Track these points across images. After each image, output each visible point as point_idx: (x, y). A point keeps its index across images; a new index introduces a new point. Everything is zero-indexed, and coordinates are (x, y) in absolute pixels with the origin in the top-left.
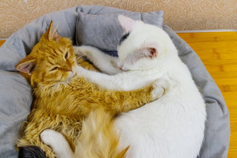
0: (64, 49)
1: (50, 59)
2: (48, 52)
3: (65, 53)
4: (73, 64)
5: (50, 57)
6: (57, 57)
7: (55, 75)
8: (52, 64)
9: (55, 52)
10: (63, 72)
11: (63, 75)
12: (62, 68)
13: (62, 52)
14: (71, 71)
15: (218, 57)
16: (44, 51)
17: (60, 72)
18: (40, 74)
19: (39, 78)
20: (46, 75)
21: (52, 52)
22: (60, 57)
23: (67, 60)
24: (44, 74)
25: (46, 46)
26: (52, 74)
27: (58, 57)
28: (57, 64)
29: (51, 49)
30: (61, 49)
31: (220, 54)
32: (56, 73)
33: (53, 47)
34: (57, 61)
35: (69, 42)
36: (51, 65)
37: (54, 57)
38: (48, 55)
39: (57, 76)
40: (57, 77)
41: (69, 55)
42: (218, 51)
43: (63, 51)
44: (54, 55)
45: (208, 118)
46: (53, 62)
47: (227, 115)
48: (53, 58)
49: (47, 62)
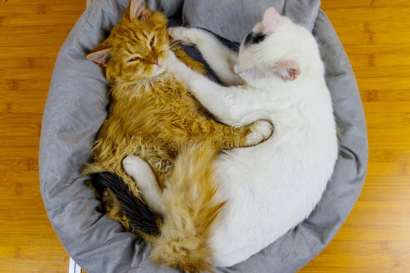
0: (149, 33)
1: (128, 44)
2: (127, 35)
3: (150, 38)
4: (160, 55)
5: (129, 42)
6: (137, 44)
7: (135, 69)
8: (130, 52)
9: (136, 36)
10: (146, 64)
11: (145, 69)
12: (145, 59)
13: (145, 36)
14: (157, 64)
15: (371, 38)
16: (122, 35)
17: (141, 64)
18: (117, 67)
19: (116, 71)
20: (124, 67)
21: (132, 35)
22: (143, 43)
23: (153, 49)
24: (121, 66)
25: (125, 28)
26: (130, 67)
27: (139, 43)
28: (138, 52)
29: (132, 33)
30: (145, 33)
31: (374, 33)
32: (137, 65)
33: (135, 29)
34: (137, 49)
35: (160, 23)
36: (129, 54)
37: (134, 43)
38: (126, 39)
39: (138, 69)
40: (137, 71)
41: (156, 41)
42: (372, 28)
43: (147, 35)
44: (134, 41)
45: (333, 177)
46: (133, 50)
47: (360, 179)
48: (133, 45)
49: (124, 49)
